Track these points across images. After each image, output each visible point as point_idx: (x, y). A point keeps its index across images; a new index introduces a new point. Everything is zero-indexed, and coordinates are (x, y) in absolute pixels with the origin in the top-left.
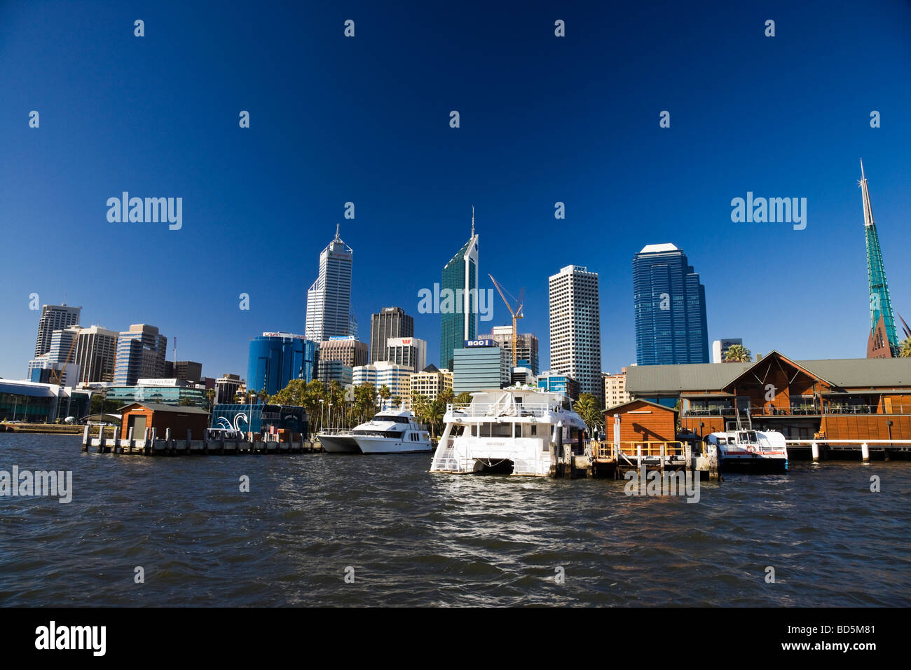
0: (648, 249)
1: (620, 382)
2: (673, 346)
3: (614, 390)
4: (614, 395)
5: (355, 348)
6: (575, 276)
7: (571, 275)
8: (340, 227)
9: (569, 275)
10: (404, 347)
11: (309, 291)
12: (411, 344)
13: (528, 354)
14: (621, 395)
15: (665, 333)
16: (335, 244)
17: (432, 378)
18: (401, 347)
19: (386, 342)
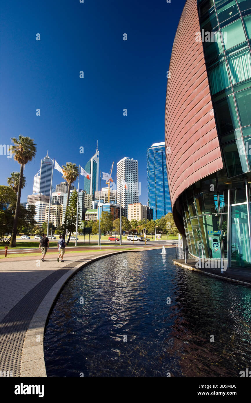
0: (154, 145)
1: (135, 207)
2: (164, 189)
3: (132, 211)
4: (132, 213)
5: (40, 198)
6: (126, 161)
7: (124, 161)
8: (48, 152)
9: (123, 161)
10: (58, 196)
11: (35, 177)
12: (61, 195)
13: (115, 199)
14: (135, 213)
15: (160, 183)
16: (46, 158)
17: (54, 207)
18: (57, 196)
19: (51, 195)
